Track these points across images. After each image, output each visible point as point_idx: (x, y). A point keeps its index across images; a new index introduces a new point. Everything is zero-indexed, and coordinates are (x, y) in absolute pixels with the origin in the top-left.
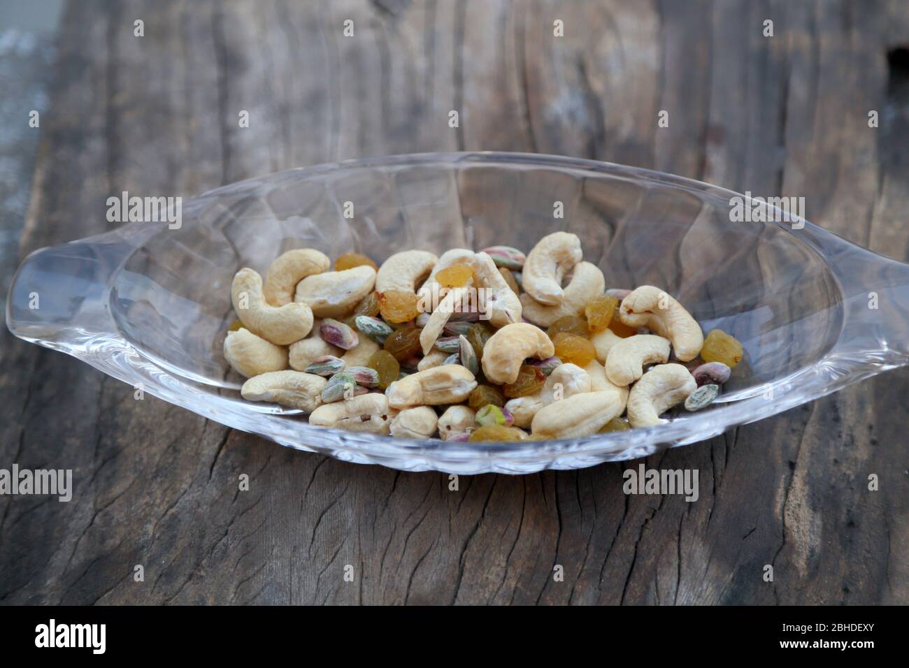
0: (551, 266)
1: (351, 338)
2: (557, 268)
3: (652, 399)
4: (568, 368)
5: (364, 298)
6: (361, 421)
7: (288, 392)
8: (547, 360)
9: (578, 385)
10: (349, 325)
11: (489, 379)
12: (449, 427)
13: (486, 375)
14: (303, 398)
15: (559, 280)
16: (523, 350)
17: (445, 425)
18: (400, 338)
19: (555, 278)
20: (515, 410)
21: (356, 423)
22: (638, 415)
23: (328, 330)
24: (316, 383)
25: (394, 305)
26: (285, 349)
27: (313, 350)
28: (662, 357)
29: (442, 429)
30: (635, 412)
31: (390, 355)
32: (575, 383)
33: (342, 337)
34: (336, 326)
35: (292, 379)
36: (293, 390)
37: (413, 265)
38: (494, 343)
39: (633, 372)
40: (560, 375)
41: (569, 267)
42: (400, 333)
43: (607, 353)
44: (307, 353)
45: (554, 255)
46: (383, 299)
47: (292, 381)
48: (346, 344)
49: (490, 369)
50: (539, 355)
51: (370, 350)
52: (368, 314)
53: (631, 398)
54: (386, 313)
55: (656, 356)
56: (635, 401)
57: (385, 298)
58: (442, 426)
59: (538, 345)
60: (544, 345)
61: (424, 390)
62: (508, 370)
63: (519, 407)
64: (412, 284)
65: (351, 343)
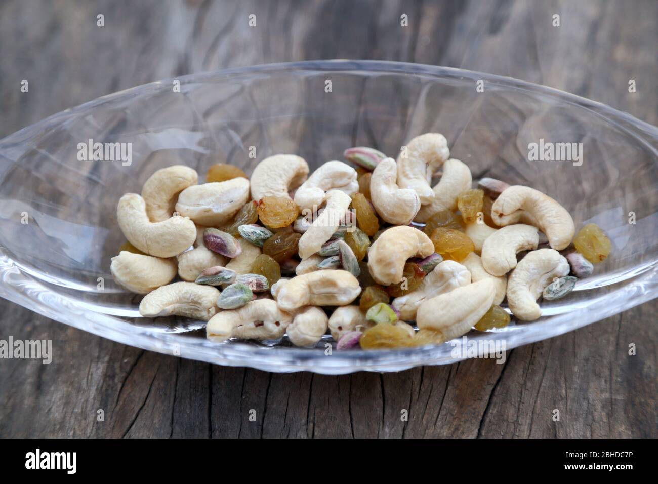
0: (420, 167)
1: (234, 246)
2: (426, 168)
3: (528, 286)
4: (448, 265)
5: (243, 206)
6: (254, 326)
7: (183, 305)
8: (428, 257)
9: (459, 282)
10: (231, 233)
11: (377, 282)
12: (340, 328)
13: (373, 278)
14: (198, 310)
15: (429, 179)
16: (405, 251)
17: (337, 326)
18: (279, 241)
19: (426, 178)
20: (401, 308)
21: (250, 329)
22: (516, 302)
23: (212, 239)
24: (209, 295)
25: (272, 211)
26: (173, 261)
27: (201, 261)
28: (532, 244)
29: (334, 329)
30: (514, 300)
31: (270, 258)
32: (456, 281)
33: (226, 246)
34: (219, 236)
35: (186, 293)
36: (189, 303)
37: (284, 169)
38: (378, 248)
39: (508, 262)
40: (442, 272)
41: (438, 165)
42: (279, 237)
43: (482, 244)
44: (197, 264)
45: (423, 157)
46: (262, 206)
47: (186, 295)
48: (230, 252)
49: (377, 271)
50: (421, 254)
51: (252, 256)
52: (248, 222)
53: (509, 287)
54: (265, 219)
55: (527, 244)
56: (512, 290)
57: (264, 205)
58: (334, 328)
59: (419, 245)
60: (424, 244)
61: (311, 292)
62: (393, 271)
63: (405, 304)
64: (286, 188)
65: (235, 251)
